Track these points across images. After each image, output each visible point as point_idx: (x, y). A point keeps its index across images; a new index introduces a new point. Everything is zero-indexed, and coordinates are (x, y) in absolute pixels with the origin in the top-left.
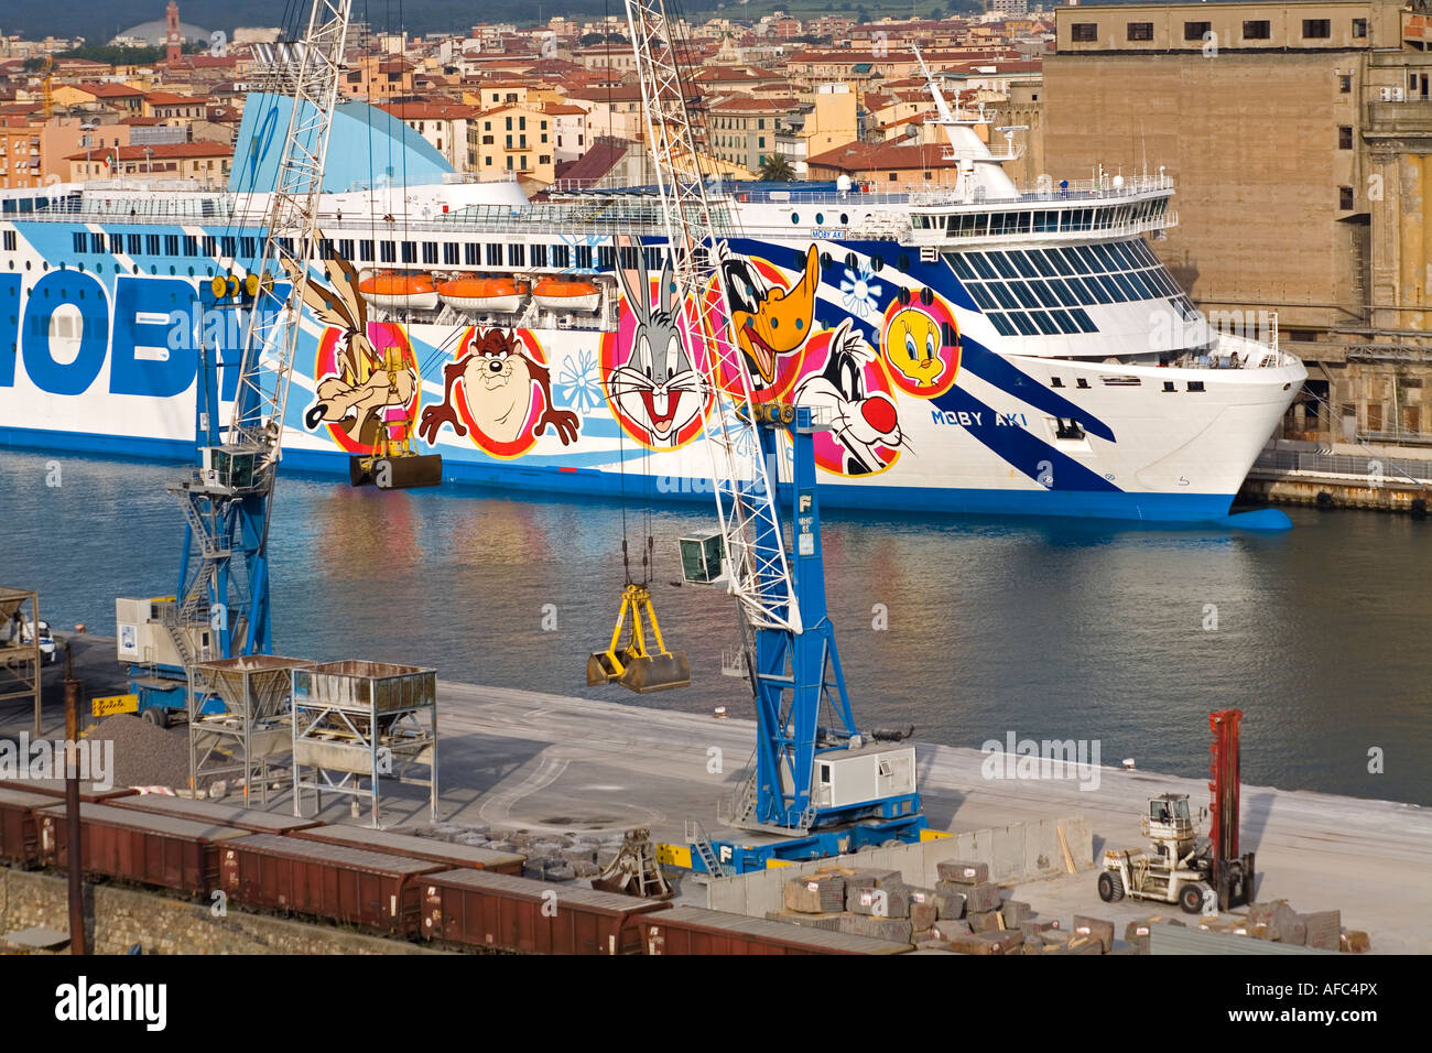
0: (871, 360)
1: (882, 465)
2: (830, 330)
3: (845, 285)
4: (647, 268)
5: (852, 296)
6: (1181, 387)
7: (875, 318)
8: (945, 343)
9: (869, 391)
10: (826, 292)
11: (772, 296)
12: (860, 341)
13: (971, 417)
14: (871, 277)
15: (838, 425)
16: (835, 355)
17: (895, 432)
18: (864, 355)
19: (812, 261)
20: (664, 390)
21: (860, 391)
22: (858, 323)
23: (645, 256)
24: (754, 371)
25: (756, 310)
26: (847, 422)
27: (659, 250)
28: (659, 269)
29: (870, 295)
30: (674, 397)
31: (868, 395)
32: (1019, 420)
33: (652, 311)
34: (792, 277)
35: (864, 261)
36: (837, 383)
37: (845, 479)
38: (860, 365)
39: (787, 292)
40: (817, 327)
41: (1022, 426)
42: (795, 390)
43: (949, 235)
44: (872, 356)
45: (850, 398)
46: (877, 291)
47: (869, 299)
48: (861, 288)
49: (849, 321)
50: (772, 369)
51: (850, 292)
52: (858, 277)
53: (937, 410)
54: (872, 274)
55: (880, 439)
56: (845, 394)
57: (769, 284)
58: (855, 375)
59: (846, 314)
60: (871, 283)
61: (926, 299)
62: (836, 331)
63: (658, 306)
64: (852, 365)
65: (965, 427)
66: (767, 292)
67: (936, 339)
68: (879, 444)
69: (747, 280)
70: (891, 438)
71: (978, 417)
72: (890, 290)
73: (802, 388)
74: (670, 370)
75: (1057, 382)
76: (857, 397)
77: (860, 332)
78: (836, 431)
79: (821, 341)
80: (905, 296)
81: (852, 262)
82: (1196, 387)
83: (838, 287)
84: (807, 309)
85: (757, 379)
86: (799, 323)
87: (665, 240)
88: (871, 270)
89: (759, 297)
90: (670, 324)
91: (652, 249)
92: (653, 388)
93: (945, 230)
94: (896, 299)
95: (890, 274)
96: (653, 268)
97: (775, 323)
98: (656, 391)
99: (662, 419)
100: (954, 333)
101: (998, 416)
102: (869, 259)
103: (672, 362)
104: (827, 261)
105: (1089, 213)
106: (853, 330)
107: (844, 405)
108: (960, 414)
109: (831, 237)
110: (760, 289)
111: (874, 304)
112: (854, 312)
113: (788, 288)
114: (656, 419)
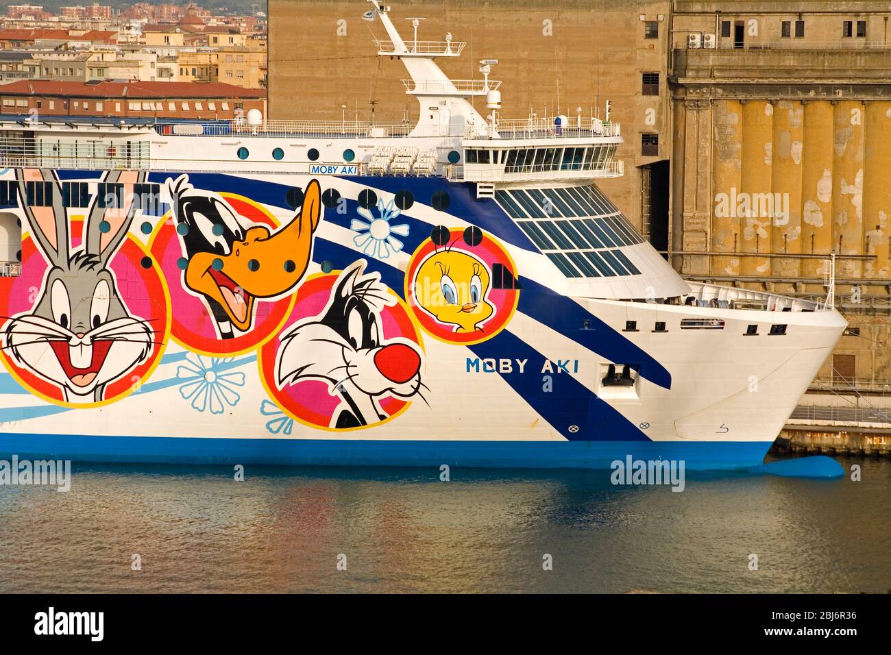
0: (392, 304)
1: (382, 417)
2: (334, 272)
3: (356, 224)
4: (66, 204)
5: (367, 235)
6: (763, 331)
7: (398, 259)
8: (497, 284)
9: (386, 337)
10: (329, 231)
11: (250, 236)
12: (377, 284)
13: (515, 366)
14: (394, 215)
15: (340, 375)
16: (339, 299)
17: (414, 382)
18: (381, 298)
19: (312, 197)
20: (87, 340)
21: (374, 337)
22: (374, 265)
23: (64, 192)
24: (222, 316)
25: (227, 251)
26: (352, 371)
27: (85, 186)
28: (85, 205)
29: (392, 234)
30: (101, 348)
31: (383, 342)
32: (570, 368)
33: (72, 252)
34: (282, 216)
35: (386, 199)
36: (342, 329)
37: (331, 433)
38: (376, 308)
39: (272, 232)
40: (315, 269)
41: (572, 373)
42: (281, 337)
43: (506, 170)
44: (393, 299)
45: (359, 345)
46: (404, 230)
47: (392, 240)
48: (381, 228)
49: (363, 263)
50: (248, 315)
51: (363, 232)
52: (377, 215)
53: (473, 357)
54: (396, 212)
55: (391, 389)
56: (353, 342)
57: (246, 223)
58: (368, 321)
59: (358, 256)
60: (393, 222)
61: (472, 239)
62: (343, 274)
63: (82, 247)
64: (363, 310)
65: (503, 375)
66: (244, 232)
67: (483, 282)
68: (388, 394)
69: (215, 218)
70: (406, 388)
71: (522, 365)
72: (419, 231)
73: (291, 336)
74: (97, 318)
75: (631, 326)
76: (368, 343)
77: (377, 275)
78: (335, 382)
79: (320, 286)
80: (441, 236)
81: (368, 200)
82: (778, 330)
83: (348, 226)
84: (300, 249)
85: (226, 327)
86: (290, 266)
87: (97, 174)
88: (395, 208)
89: (230, 237)
90: (98, 267)
91: (75, 185)
92: (69, 338)
93: (504, 165)
94: (429, 239)
95: (421, 212)
96: (75, 205)
97: (255, 265)
98: (75, 341)
99: (83, 372)
100: (509, 275)
101: (547, 363)
102: (393, 196)
103: (100, 308)
104: (331, 198)
105: (580, 151)
106: (366, 272)
107: (350, 354)
108: (502, 361)
109: (338, 172)
110: (233, 228)
111: (399, 245)
112: (369, 253)
113: (274, 227)
114: (71, 371)
